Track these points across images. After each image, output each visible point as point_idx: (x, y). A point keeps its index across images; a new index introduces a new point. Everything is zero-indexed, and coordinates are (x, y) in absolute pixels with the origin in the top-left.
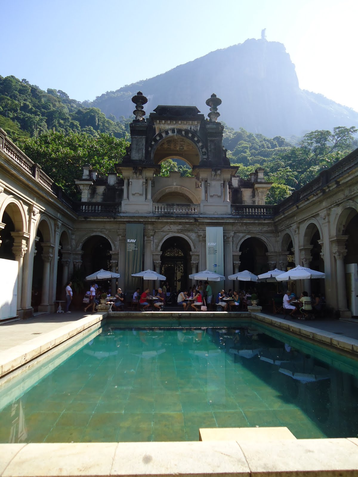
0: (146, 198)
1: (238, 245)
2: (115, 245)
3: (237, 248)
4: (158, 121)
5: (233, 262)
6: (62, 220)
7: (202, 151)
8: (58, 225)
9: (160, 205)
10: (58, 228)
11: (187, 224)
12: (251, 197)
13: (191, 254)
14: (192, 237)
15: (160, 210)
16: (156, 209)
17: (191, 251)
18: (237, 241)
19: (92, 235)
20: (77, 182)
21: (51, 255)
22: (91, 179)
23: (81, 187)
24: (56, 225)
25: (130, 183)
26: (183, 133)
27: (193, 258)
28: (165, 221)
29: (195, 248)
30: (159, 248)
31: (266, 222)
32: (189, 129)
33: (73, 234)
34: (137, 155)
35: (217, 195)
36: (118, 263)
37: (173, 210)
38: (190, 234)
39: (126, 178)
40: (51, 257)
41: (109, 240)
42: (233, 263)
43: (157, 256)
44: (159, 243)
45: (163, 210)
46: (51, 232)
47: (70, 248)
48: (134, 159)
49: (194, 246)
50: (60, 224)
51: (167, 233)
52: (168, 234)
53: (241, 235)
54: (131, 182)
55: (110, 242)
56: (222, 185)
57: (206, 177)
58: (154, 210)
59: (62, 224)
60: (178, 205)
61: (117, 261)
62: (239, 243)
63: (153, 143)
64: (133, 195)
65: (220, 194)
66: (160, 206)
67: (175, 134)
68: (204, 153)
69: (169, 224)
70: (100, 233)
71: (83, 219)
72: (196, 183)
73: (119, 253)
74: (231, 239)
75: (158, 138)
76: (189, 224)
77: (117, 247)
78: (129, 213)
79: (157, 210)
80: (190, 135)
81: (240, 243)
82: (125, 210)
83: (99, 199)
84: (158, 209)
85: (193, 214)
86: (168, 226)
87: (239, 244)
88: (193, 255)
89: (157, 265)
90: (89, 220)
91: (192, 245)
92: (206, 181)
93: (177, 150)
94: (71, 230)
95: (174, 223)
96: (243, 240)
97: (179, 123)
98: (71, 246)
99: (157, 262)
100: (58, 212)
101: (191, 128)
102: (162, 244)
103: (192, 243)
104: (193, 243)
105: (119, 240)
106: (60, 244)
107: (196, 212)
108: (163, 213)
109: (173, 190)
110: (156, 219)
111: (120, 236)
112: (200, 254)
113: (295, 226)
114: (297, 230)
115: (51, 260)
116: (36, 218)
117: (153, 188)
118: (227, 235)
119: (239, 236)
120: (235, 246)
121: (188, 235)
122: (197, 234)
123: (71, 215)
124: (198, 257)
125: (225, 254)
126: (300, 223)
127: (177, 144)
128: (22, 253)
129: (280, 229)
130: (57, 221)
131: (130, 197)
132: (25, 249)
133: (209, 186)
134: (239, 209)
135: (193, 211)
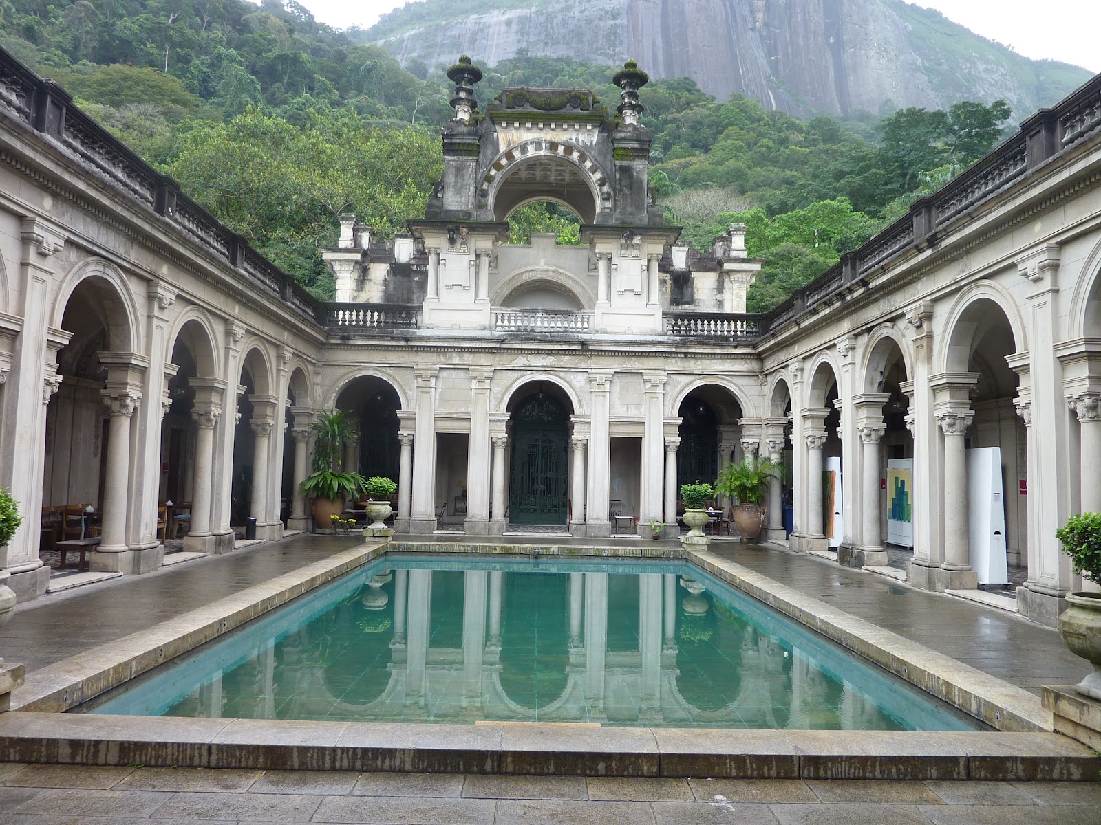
0: (476, 295)
1: (675, 401)
2: (407, 399)
3: (673, 408)
4: (505, 123)
5: (664, 438)
6: (293, 346)
7: (600, 190)
8: (285, 358)
9: (507, 311)
10: (285, 363)
11: (565, 355)
12: (715, 292)
13: (572, 419)
14: (575, 383)
15: (506, 323)
16: (497, 321)
17: (573, 413)
18: (675, 393)
19: (359, 375)
20: (327, 256)
21: (271, 422)
22: (356, 248)
23: (337, 266)
24: (280, 357)
25: (442, 262)
26: (561, 149)
27: (576, 428)
28: (518, 345)
29: (581, 406)
30: (504, 406)
31: (739, 351)
32: (574, 141)
33: (317, 373)
34: (457, 198)
35: (633, 291)
36: (413, 436)
37: (536, 323)
38: (571, 376)
39: (433, 252)
40: (270, 426)
41: (394, 386)
42: (664, 442)
43: (499, 423)
44: (503, 395)
45: (513, 323)
46: (269, 373)
47: (311, 403)
48: (452, 208)
49: (580, 402)
50: (288, 355)
51: (522, 372)
52: (522, 377)
53: (684, 380)
54: (445, 260)
55: (398, 390)
56: (645, 268)
57: (609, 251)
58: (494, 322)
59: (293, 354)
60: (546, 312)
61: (412, 433)
62: (677, 397)
63: (493, 172)
64: (448, 288)
65: (638, 289)
66: (506, 314)
67: (543, 152)
68: (605, 196)
69: (524, 354)
70: (376, 372)
71: (339, 341)
72: (590, 260)
73: (417, 416)
74: (660, 389)
75: (504, 162)
76: (568, 355)
77: (413, 403)
78: (439, 328)
79: (499, 323)
80: (576, 155)
81: (680, 395)
82: (430, 322)
83: (374, 294)
84: (503, 321)
85: (579, 332)
86: (524, 358)
87: (678, 399)
88: (576, 422)
89: (499, 443)
90: (351, 342)
91: (575, 400)
92: (610, 259)
93: (550, 183)
94: (314, 364)
95: (538, 352)
96: (685, 392)
97: (552, 126)
98: (314, 399)
99: (499, 436)
100: (284, 328)
101: (577, 139)
102: (509, 396)
103: (574, 396)
104: (578, 397)
105: (417, 387)
106: (291, 396)
107: (586, 328)
108: (512, 328)
109: (538, 277)
110: (497, 342)
111: (420, 380)
112: (592, 420)
113: (796, 364)
114: (799, 373)
115: (216, 422)
116: (239, 347)
117: (495, 271)
118: (652, 378)
119: (679, 383)
120: (669, 404)
121: (567, 379)
122: (586, 375)
123: (312, 333)
124: (587, 426)
125: (647, 421)
126: (804, 359)
127: (549, 170)
128: (210, 420)
129: (768, 367)
130: (283, 349)
131: (440, 292)
132: (217, 412)
133: (615, 269)
134: (679, 322)
135: (579, 325)
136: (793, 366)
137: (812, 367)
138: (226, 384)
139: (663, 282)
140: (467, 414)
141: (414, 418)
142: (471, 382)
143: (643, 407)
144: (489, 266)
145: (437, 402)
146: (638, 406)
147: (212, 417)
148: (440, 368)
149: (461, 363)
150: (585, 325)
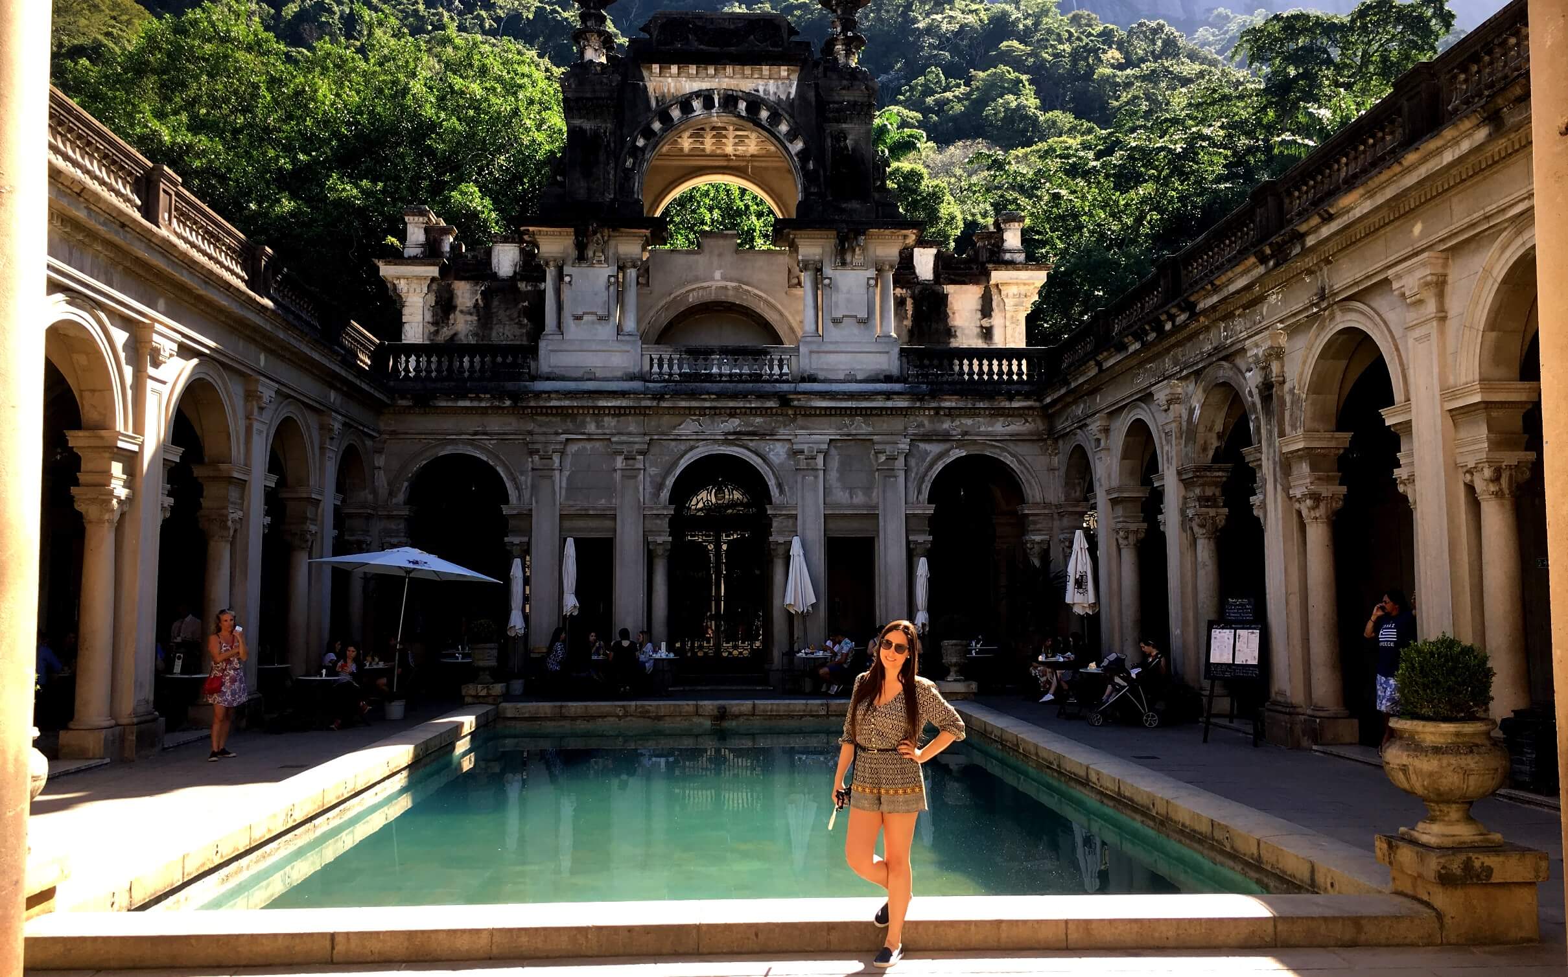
0: (620, 328)
1: (923, 481)
2: (518, 488)
3: (919, 492)
4: (656, 68)
5: (907, 537)
6: (343, 411)
7: (803, 167)
8: (331, 430)
9: (665, 351)
10: (332, 439)
11: (756, 415)
12: (979, 315)
13: (769, 512)
14: (772, 456)
15: (666, 369)
16: (652, 366)
17: (770, 503)
18: (922, 469)
19: (442, 453)
20: (387, 270)
21: (313, 528)
22: (431, 257)
23: (402, 287)
24: (325, 429)
25: (567, 279)
26: (742, 106)
27: (775, 524)
28: (683, 404)
29: (782, 491)
30: (665, 494)
31: (1015, 404)
32: (761, 93)
33: (378, 452)
34: (587, 184)
35: (855, 315)
36: (529, 544)
37: (711, 369)
38: (768, 447)
39: (551, 263)
40: (311, 534)
41: (500, 469)
42: (908, 542)
43: (658, 522)
44: (664, 478)
45: (676, 369)
46: (310, 454)
47: (370, 497)
48: (577, 198)
49: (780, 486)
50: (337, 426)
51: (692, 443)
52: (692, 448)
53: (934, 449)
54: (570, 276)
55: (502, 474)
56: (873, 281)
57: (817, 257)
58: (647, 368)
59: (345, 424)
60: (726, 352)
61: (525, 539)
62: (926, 475)
63: (641, 143)
64: (578, 318)
65: (863, 314)
66: (666, 357)
67: (714, 111)
68: (811, 176)
69: (695, 415)
70: (469, 448)
71: (411, 403)
72: (789, 271)
73: (534, 513)
74: (900, 463)
75: (657, 126)
76: (761, 415)
77: (527, 494)
78: (563, 379)
79: (656, 369)
80: (764, 114)
81: (929, 474)
82: (549, 369)
83: (462, 328)
84: (661, 367)
85: (777, 381)
86: (694, 421)
87: (927, 479)
88: (775, 516)
89: (660, 551)
90: (430, 403)
91: (772, 483)
92: (819, 270)
93: (726, 155)
94: (373, 438)
95: (715, 412)
96: (939, 466)
97: (728, 71)
98: (374, 492)
99: (660, 540)
100: (332, 386)
101: (766, 91)
102: (674, 479)
103: (772, 477)
104: (777, 478)
105: (533, 469)
106: (340, 488)
107: (787, 374)
108: (675, 377)
109: (713, 297)
110: (654, 398)
111: (536, 458)
112: (799, 512)
113: (1098, 423)
114: (1102, 436)
115: (235, 531)
116: (266, 416)
117: (646, 290)
118: (888, 448)
119: (927, 453)
120: (912, 487)
121: (761, 451)
122: (787, 445)
123: (372, 391)
124: (791, 521)
125: (880, 512)
126: (1111, 414)
127: (725, 137)
128: (227, 528)
129: (1060, 427)
130: (330, 416)
131: (564, 326)
132: (239, 514)
133: (829, 285)
134: (926, 362)
135: (776, 370)
136: (1095, 426)
137: (1122, 426)
138: (248, 472)
139: (900, 303)
140: (611, 509)
141: (529, 515)
142: (614, 460)
143: (875, 491)
144: (638, 283)
145: (563, 492)
146: (868, 490)
147: (230, 523)
148: (567, 440)
149: (600, 431)
150: (785, 370)
